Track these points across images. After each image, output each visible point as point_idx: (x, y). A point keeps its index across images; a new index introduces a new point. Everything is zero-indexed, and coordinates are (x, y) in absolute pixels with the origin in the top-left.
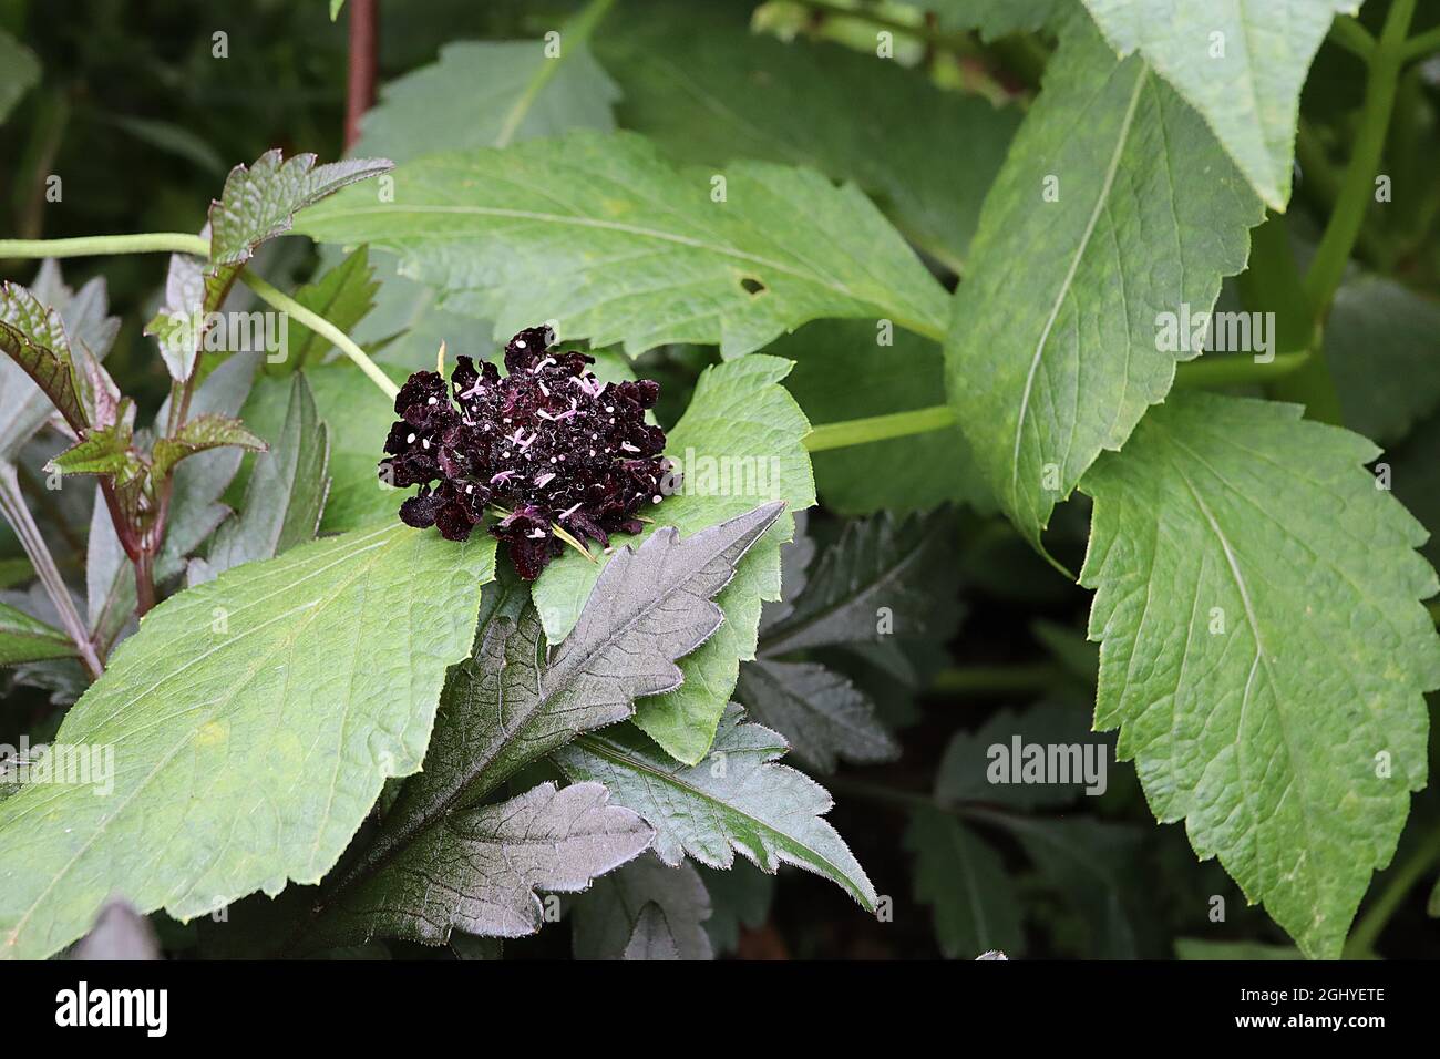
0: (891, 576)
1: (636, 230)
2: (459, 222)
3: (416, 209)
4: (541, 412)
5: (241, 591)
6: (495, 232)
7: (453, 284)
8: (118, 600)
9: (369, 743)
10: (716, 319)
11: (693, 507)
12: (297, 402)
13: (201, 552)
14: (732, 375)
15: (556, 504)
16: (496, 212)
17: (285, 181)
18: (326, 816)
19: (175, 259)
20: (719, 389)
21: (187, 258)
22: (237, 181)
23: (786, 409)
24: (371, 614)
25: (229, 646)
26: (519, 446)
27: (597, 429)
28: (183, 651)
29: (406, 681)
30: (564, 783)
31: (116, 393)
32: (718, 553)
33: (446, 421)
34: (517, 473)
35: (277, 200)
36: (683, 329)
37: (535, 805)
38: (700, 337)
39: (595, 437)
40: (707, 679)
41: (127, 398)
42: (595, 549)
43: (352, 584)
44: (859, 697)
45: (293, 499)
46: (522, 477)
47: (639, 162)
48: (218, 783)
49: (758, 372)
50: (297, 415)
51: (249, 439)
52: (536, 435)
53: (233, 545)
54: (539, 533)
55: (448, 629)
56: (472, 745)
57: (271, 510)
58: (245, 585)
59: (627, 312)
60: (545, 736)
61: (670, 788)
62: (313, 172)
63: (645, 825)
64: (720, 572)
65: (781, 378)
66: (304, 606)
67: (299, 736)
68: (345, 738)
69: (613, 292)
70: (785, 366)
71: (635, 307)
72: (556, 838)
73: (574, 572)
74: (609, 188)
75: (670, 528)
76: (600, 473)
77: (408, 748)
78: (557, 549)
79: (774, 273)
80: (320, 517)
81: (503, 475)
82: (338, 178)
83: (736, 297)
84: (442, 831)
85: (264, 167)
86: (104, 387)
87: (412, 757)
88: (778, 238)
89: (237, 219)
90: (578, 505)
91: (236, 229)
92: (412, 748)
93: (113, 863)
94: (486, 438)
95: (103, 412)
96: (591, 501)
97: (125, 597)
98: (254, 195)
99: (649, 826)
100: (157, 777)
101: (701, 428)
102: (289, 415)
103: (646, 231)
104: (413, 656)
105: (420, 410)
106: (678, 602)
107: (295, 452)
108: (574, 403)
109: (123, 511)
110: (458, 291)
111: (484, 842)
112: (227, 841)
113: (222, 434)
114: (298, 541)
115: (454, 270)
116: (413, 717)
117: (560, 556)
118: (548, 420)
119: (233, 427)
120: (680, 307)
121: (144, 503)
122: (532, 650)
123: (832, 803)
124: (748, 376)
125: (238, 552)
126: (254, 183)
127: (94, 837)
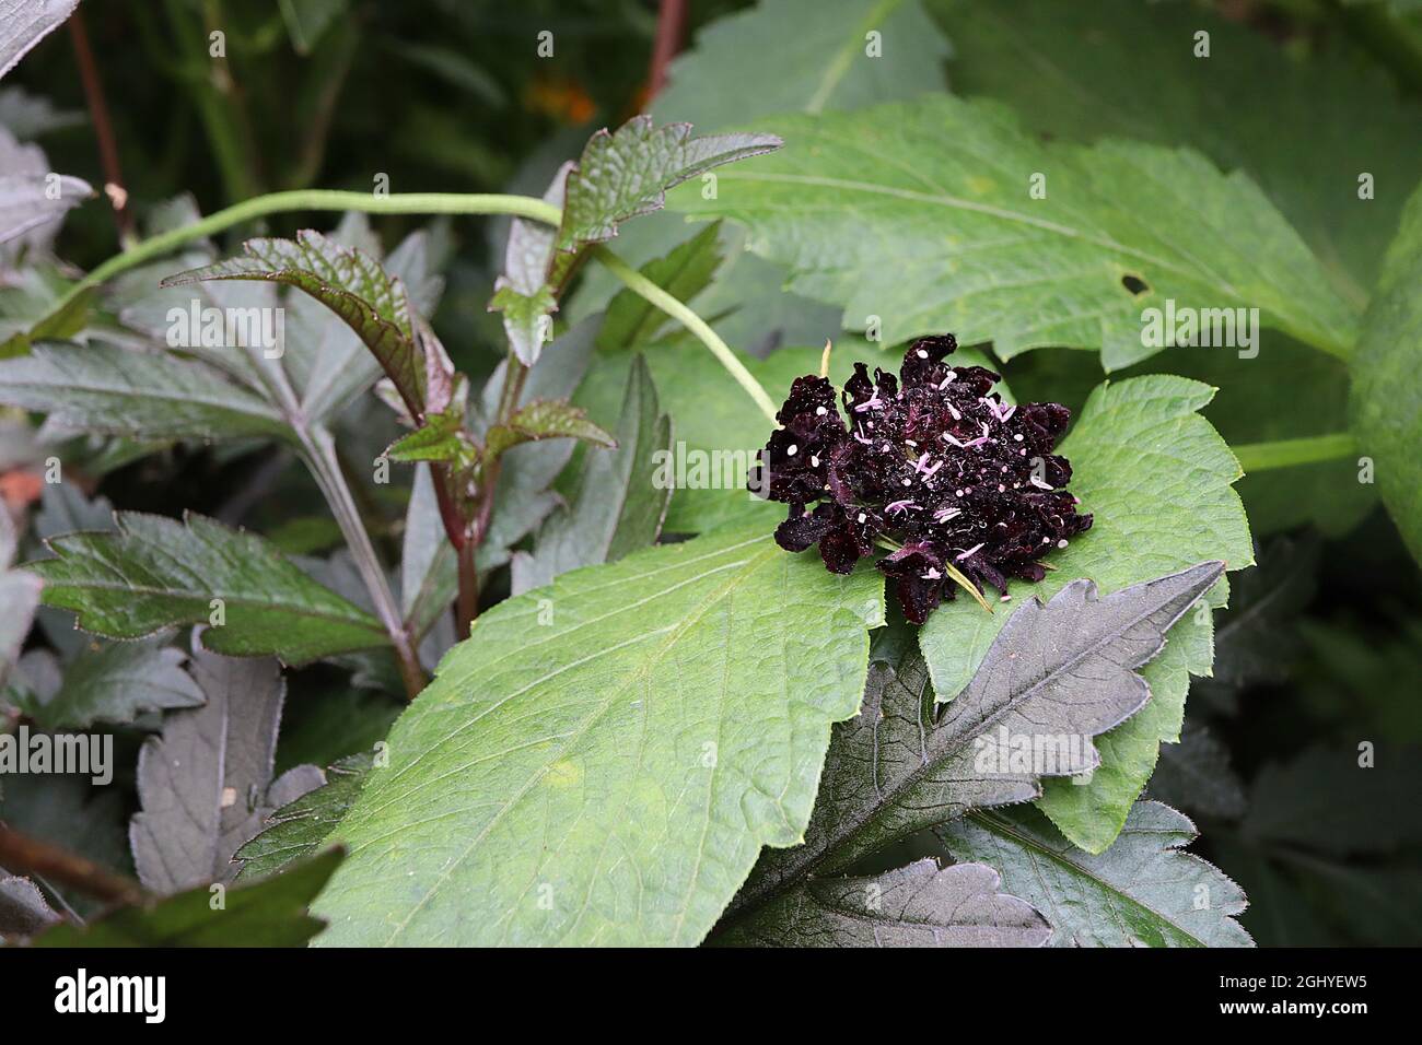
0: (1254, 612)
1: (1004, 214)
2: (813, 193)
3: (763, 176)
4: (947, 436)
5: (583, 603)
6: (850, 209)
7: (803, 264)
8: (434, 588)
9: (743, 805)
10: (1096, 320)
11: (1104, 553)
12: (636, 387)
13: (526, 544)
14: (1137, 397)
15: (955, 541)
16: (848, 185)
17: (653, 151)
18: (693, 885)
19: (517, 224)
20: (1121, 410)
21: (529, 223)
22: (598, 146)
23: (1209, 446)
24: (739, 649)
25: (576, 669)
26: (922, 473)
27: (1006, 460)
28: (523, 667)
29: (785, 735)
30: (947, 862)
31: (449, 367)
32: (1143, 616)
33: (835, 434)
34: (916, 503)
35: (643, 171)
36: (1060, 330)
37: (913, 883)
38: (1079, 340)
39: (1005, 469)
40: (1120, 760)
41: (460, 374)
42: (990, 596)
43: (712, 610)
44: (1214, 746)
45: (629, 495)
46: (921, 509)
47: (1003, 135)
48: (574, 833)
49: (1170, 397)
50: (635, 402)
51: (595, 433)
52: (941, 462)
53: (561, 541)
54: (933, 574)
55: (832, 678)
56: (843, 805)
57: (605, 506)
58: (587, 595)
59: (995, 308)
60: (928, 806)
61: (1061, 869)
62: (688, 145)
63: (1040, 920)
64: (1146, 638)
65: (1201, 406)
66: (658, 632)
67: (662, 787)
68: (714, 794)
69: (979, 283)
70: (1204, 392)
71: (1004, 302)
72: (938, 924)
73: (969, 619)
74: (972, 164)
75: (1085, 582)
76: (1004, 512)
77: (787, 814)
78: (948, 591)
79: (1157, 272)
80: (662, 519)
81: (900, 505)
82: (717, 153)
83: (1117, 297)
84: (801, 897)
85: (630, 133)
86: (439, 363)
87: (792, 826)
88: (1158, 229)
89: (594, 189)
90: (979, 546)
91: (592, 199)
92: (793, 816)
93: (461, 918)
94: (882, 460)
95: (437, 390)
96: (993, 539)
97: (443, 585)
98: (616, 164)
99: (1045, 922)
100: (506, 819)
101: (1101, 456)
102: (627, 402)
103: (1012, 215)
104: (791, 706)
105: (808, 420)
106: (1095, 668)
107: (632, 444)
108: (986, 429)
109: (451, 496)
110: (809, 272)
111: (851, 916)
112: (584, 903)
113: (564, 423)
114: (635, 544)
115: (804, 248)
116: (794, 778)
117: (951, 599)
118: (956, 447)
119: (577, 417)
120: (1056, 305)
121: (472, 489)
122: (915, 704)
123: (1246, 903)
124: (1159, 400)
125: (567, 548)
126: (617, 150)
127: (439, 884)
